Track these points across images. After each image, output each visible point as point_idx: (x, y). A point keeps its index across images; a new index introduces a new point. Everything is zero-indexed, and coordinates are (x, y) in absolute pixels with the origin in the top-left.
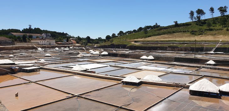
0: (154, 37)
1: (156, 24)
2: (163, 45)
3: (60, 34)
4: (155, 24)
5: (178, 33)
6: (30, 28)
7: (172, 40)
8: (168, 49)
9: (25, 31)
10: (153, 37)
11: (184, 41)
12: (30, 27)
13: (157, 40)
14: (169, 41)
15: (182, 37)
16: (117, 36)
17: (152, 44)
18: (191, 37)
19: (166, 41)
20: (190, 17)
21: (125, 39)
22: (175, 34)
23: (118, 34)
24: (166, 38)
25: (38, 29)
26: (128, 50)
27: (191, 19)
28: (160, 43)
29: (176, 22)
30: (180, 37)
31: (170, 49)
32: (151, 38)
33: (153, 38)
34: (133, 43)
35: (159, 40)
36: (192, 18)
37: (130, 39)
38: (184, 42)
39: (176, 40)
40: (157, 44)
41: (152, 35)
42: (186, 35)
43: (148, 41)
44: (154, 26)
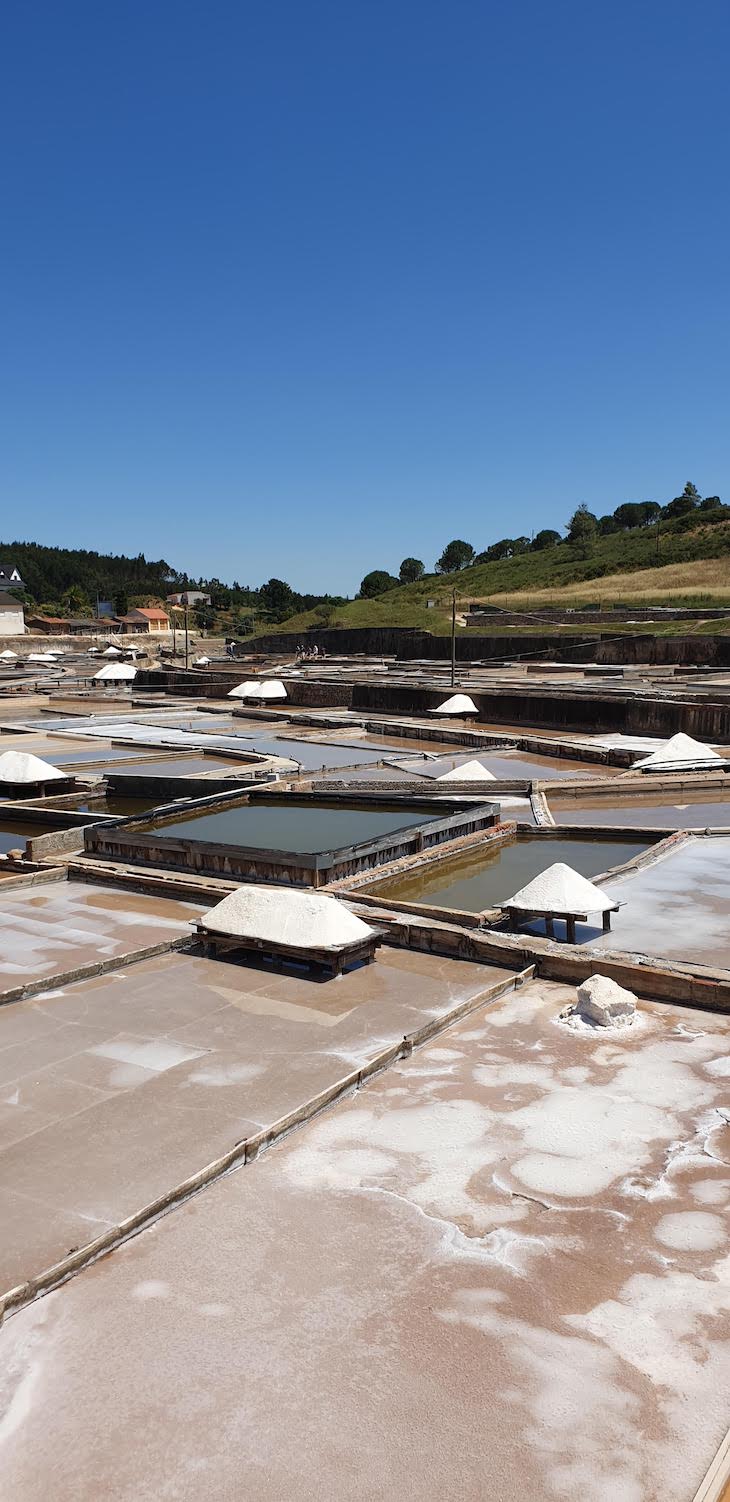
34: (458, 617)
41: (615, 563)
44: (677, 502)
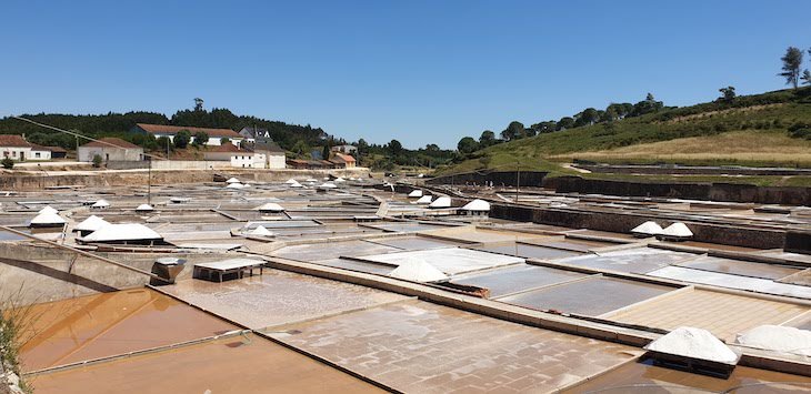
0: (647, 146)
1: (649, 97)
2: (690, 178)
3: (296, 129)
4: (644, 99)
5: (736, 134)
6: (197, 108)
7: (718, 160)
8: (712, 193)
9: (182, 119)
10: (641, 146)
11: (772, 164)
12: (199, 106)
13: (661, 156)
14: (708, 161)
15: (757, 148)
16: (500, 141)
17: (648, 171)
18: (796, 149)
19: (695, 160)
20: (784, 72)
21: (532, 153)
22: (728, 135)
23: (504, 133)
24: (693, 150)
25: (226, 113)
26: (553, 193)
27: (789, 80)
28: (678, 172)
29: (729, 92)
30: (750, 148)
31: (721, 193)
32: (635, 150)
33: (645, 149)
34: (567, 166)
35: (668, 157)
36: (791, 76)
37: (552, 153)
38: (774, 169)
39: (735, 160)
40: (668, 171)
41: (636, 137)
42: (772, 139)
43: (628, 162)
44: (641, 104)
